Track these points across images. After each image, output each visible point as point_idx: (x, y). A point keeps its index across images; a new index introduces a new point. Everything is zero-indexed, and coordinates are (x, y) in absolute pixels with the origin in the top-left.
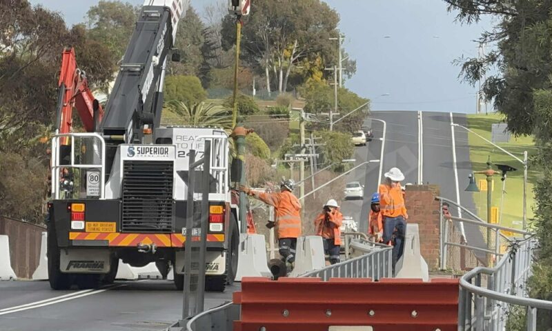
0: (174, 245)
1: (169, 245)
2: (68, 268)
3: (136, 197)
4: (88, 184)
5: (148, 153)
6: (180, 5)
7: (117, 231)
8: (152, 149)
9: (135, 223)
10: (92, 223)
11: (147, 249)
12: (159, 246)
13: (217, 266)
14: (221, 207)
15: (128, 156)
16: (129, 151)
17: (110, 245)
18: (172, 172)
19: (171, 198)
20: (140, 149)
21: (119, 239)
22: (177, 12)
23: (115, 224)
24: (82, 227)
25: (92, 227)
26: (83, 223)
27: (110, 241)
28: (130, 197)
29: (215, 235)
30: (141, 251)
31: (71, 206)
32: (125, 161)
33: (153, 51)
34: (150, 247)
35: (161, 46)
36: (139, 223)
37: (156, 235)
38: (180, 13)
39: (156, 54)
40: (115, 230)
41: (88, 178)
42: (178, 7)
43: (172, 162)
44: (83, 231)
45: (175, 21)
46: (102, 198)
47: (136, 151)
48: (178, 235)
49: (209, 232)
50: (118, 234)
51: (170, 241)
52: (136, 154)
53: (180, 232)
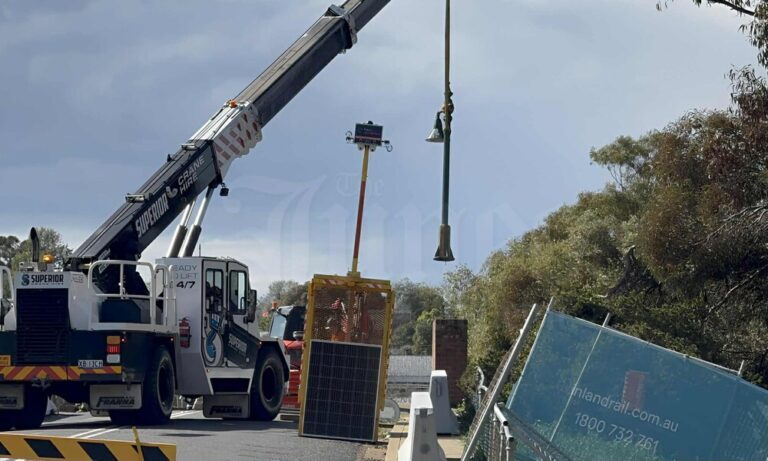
0: (70, 378)
1: (65, 379)
5: (43, 281)
7: (12, 365)
8: (47, 277)
11: (40, 382)
12: (54, 379)
13: (132, 401)
14: (118, 338)
15: (22, 284)
16: (24, 279)
17: (6, 379)
18: (67, 301)
19: (69, 327)
20: (34, 277)
21: (13, 373)
22: (233, 147)
27: (5, 375)
28: (24, 328)
29: (113, 367)
32: (18, 290)
34: (44, 380)
35: (189, 177)
37: (52, 367)
38: (240, 149)
39: (177, 186)
40: (9, 364)
43: (67, 290)
45: (226, 156)
47: (31, 280)
48: (74, 368)
49: (106, 364)
50: (12, 368)
51: (65, 373)
52: (31, 282)
53: (77, 365)
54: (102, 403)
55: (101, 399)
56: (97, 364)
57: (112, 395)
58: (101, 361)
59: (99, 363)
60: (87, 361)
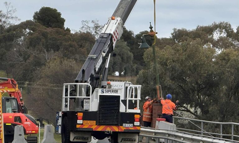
0: (119, 131)
1: (118, 131)
2: (73, 140)
3: (104, 111)
4: (84, 104)
5: (110, 92)
6: (117, 34)
7: (96, 125)
8: (111, 91)
9: (104, 121)
10: (86, 121)
11: (108, 132)
12: (113, 131)
13: (135, 140)
14: (139, 115)
15: (101, 93)
16: (102, 91)
17: (93, 130)
18: (119, 100)
19: (119, 111)
20: (106, 90)
22: (116, 37)
23: (95, 121)
24: (82, 123)
25: (86, 122)
26: (82, 121)
27: (93, 129)
28: (102, 110)
29: (136, 127)
30: (106, 133)
31: (77, 114)
32: (100, 95)
33: (103, 51)
34: (110, 131)
35: (107, 49)
36: (105, 121)
37: (112, 126)
38: (118, 37)
39: (104, 52)
41: (85, 102)
42: (116, 34)
43: (120, 96)
44: (82, 124)
45: (115, 40)
46: (90, 111)
47: (105, 91)
48: (121, 127)
49: (134, 126)
50: (96, 126)
51: (118, 129)
52: (104, 93)
53: (122, 126)
54: (123, 141)
55: (122, 139)
56: (131, 126)
57: (128, 138)
58: (132, 124)
59: (131, 125)
60: (127, 124)
